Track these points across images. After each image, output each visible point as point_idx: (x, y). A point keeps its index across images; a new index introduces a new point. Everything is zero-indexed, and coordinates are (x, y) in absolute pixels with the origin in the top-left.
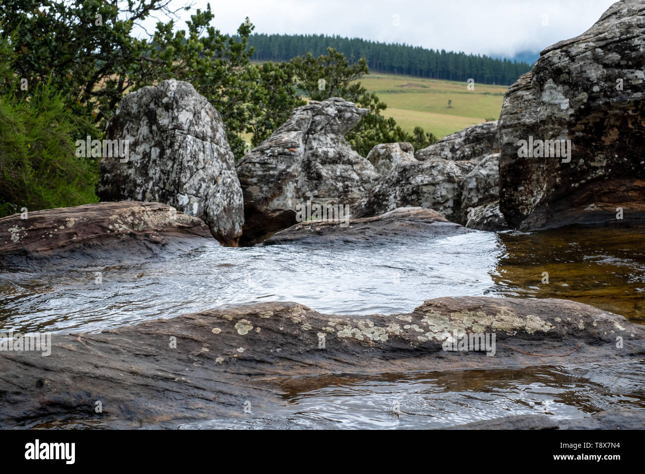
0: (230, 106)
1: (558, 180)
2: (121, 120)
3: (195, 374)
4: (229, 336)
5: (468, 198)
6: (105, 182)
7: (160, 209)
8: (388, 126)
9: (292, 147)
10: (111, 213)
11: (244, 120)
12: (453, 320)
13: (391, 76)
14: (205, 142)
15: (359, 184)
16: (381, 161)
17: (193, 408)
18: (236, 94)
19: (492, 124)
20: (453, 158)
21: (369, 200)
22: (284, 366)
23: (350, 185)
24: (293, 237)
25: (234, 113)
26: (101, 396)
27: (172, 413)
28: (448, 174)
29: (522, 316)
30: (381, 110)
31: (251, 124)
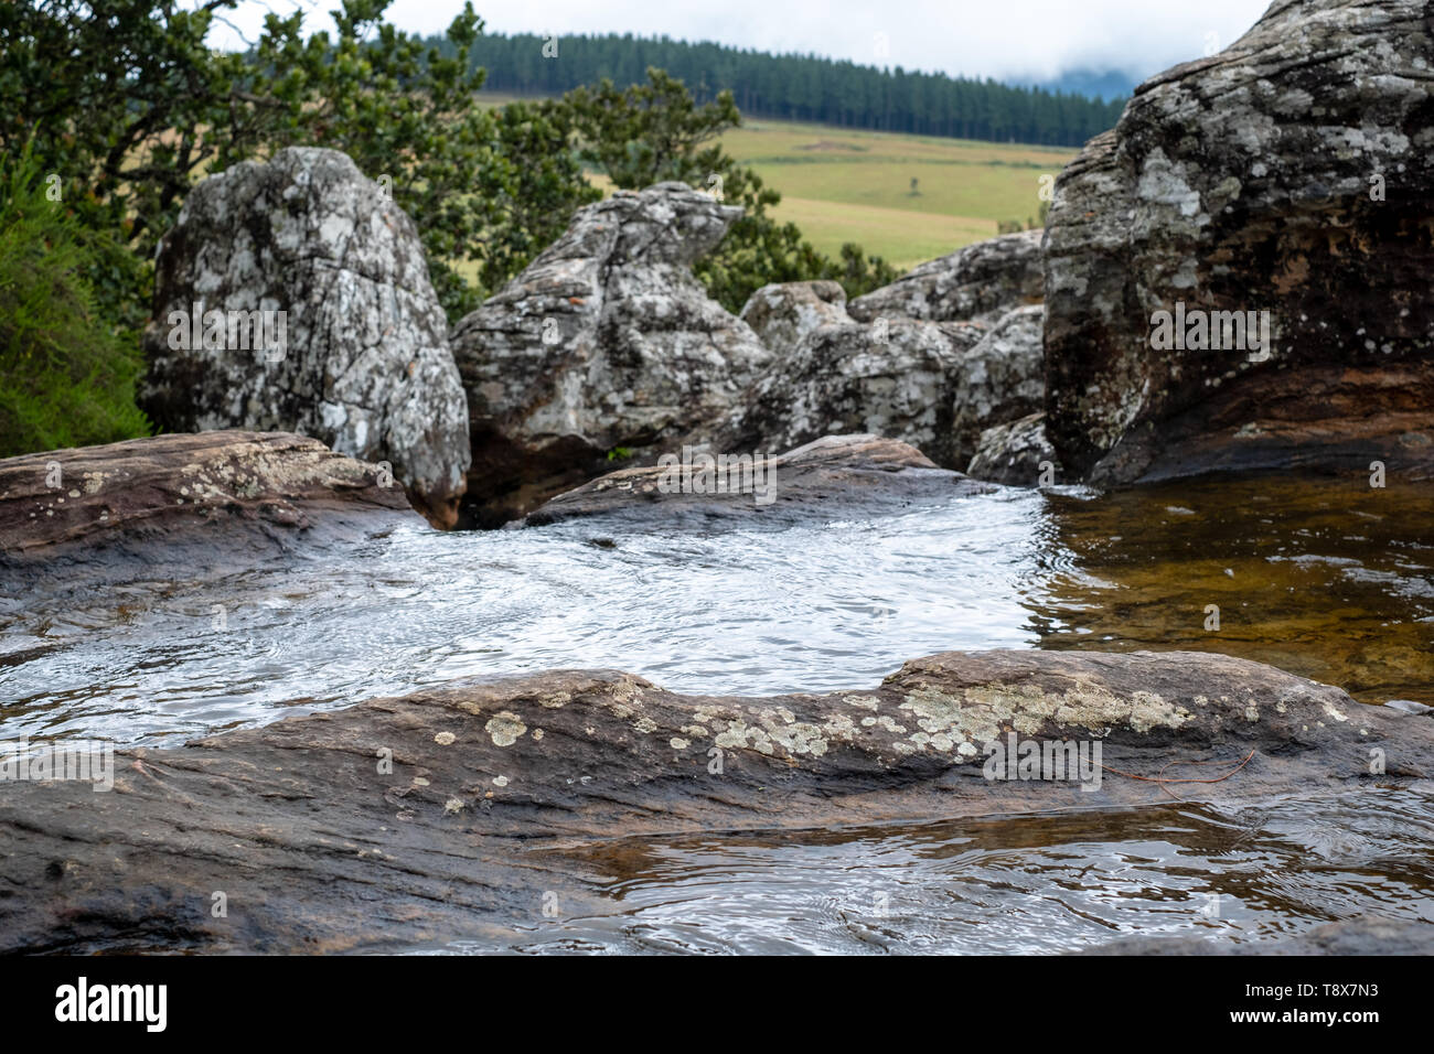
0: (432, 202)
1: (1175, 371)
2: (191, 237)
3: (400, 840)
4: (475, 749)
5: (969, 406)
6: (155, 378)
7: (293, 449)
8: (783, 241)
9: (577, 294)
10: (185, 459)
11: (462, 233)
12: (970, 705)
13: (784, 126)
14: (380, 287)
15: (725, 374)
16: (773, 324)
17: (401, 918)
18: (446, 174)
19: (1017, 241)
20: (932, 316)
21: (750, 412)
22: (598, 815)
23: (705, 377)
24: (591, 507)
25: (440, 217)
26: (193, 895)
27: (354, 931)
28: (924, 352)
29: (1122, 693)
30: (767, 206)
31: (479, 241)
